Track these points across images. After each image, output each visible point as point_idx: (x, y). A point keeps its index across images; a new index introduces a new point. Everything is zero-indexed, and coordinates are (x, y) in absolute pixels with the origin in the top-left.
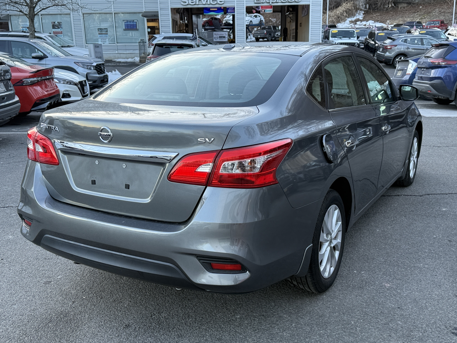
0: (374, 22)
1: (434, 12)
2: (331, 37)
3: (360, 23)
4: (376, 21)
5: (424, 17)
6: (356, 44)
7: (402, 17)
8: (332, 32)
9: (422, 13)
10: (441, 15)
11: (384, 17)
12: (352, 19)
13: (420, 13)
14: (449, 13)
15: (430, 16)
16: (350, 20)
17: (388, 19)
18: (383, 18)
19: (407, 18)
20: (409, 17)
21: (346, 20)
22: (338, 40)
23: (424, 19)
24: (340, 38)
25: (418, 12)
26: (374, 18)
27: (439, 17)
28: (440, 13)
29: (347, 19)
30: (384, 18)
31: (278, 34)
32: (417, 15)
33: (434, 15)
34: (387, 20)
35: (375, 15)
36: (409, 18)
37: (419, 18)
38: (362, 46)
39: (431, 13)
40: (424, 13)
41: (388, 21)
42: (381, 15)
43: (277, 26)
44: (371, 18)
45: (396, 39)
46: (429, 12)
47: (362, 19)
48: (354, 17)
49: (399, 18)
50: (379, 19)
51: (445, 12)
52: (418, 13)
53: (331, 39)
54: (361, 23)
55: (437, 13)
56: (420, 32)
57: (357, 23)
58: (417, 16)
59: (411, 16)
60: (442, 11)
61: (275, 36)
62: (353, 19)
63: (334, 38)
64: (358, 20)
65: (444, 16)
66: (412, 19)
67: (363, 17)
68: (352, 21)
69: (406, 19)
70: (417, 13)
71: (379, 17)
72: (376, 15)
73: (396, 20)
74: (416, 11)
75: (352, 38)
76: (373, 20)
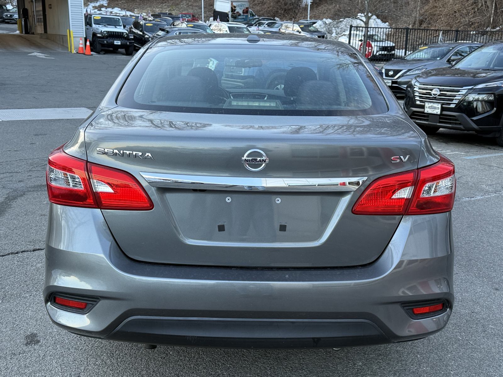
0: (121, 9)
1: (182, 5)
2: (94, 24)
3: (105, 10)
4: (123, 9)
5: (173, 8)
6: (125, 34)
7: (150, 7)
8: (95, 18)
9: (171, 4)
10: (189, 8)
11: (131, 5)
12: (95, 4)
13: (168, 4)
14: (196, 6)
15: (178, 8)
16: (93, 5)
17: (136, 7)
18: (129, 6)
19: (156, 8)
20: (157, 7)
21: (89, 5)
22: (103, 28)
23: (174, 11)
24: (105, 25)
25: (166, 2)
26: (119, 5)
27: (187, 10)
28: (188, 6)
29: (89, 3)
30: (131, 7)
31: (7, 15)
32: (165, 5)
33: (182, 7)
34: (134, 9)
35: (120, 2)
36: (158, 9)
37: (168, 9)
38: (131, 36)
39: (179, 5)
40: (172, 4)
41: (136, 10)
42: (127, 3)
43: (4, 5)
44: (117, 4)
45: (170, 31)
46: (177, 4)
47: (106, 5)
48: (97, 3)
49: (147, 8)
50: (126, 7)
51: (192, 5)
52: (166, 4)
53: (94, 25)
54: (107, 10)
55: (185, 5)
56: (188, 25)
57: (102, 9)
58: (165, 7)
59: (160, 7)
60: (190, 4)
61: (3, 17)
62: (97, 4)
63: (98, 26)
64: (102, 6)
65: (192, 9)
66: (161, 9)
67: (107, 3)
68: (96, 7)
69: (154, 9)
70: (164, 4)
71: (125, 4)
72: (122, 3)
73: (144, 9)
74: (164, 2)
75: (118, 27)
76: (119, 8)
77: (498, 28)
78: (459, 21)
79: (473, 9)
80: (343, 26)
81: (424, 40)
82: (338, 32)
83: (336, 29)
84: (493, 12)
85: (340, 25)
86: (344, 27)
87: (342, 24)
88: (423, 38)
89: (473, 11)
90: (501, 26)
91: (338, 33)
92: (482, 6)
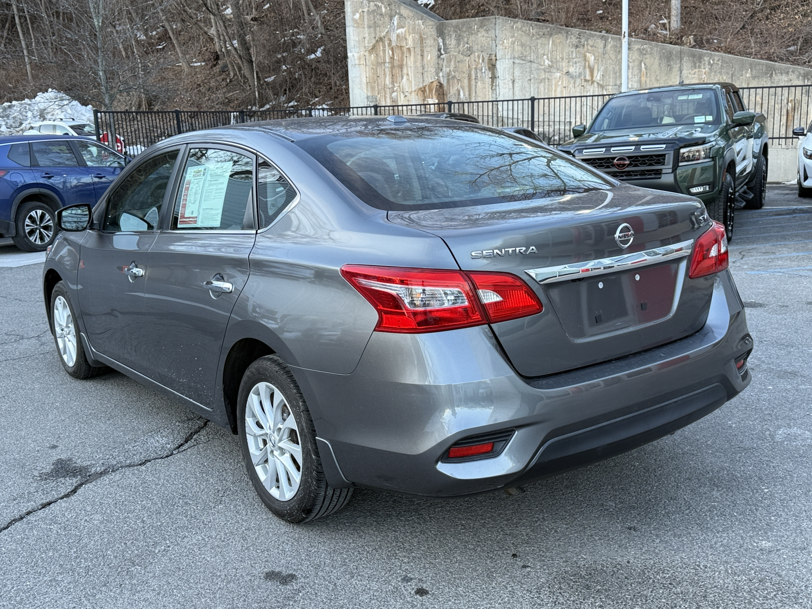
77: (267, 106)
78: (207, 98)
79: (223, 80)
80: (15, 114)
81: (164, 129)
82: (9, 124)
83: (5, 119)
84: (256, 83)
85: (11, 113)
86: (18, 115)
87: (13, 111)
88: (162, 127)
89: (224, 83)
90: (271, 103)
91: (11, 126)
92: (235, 75)
